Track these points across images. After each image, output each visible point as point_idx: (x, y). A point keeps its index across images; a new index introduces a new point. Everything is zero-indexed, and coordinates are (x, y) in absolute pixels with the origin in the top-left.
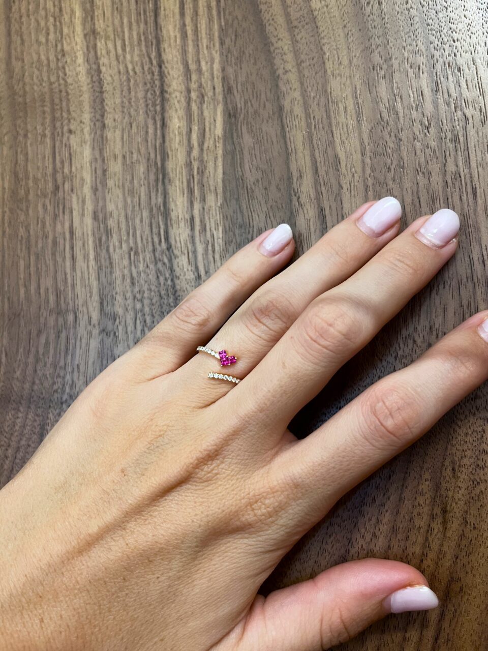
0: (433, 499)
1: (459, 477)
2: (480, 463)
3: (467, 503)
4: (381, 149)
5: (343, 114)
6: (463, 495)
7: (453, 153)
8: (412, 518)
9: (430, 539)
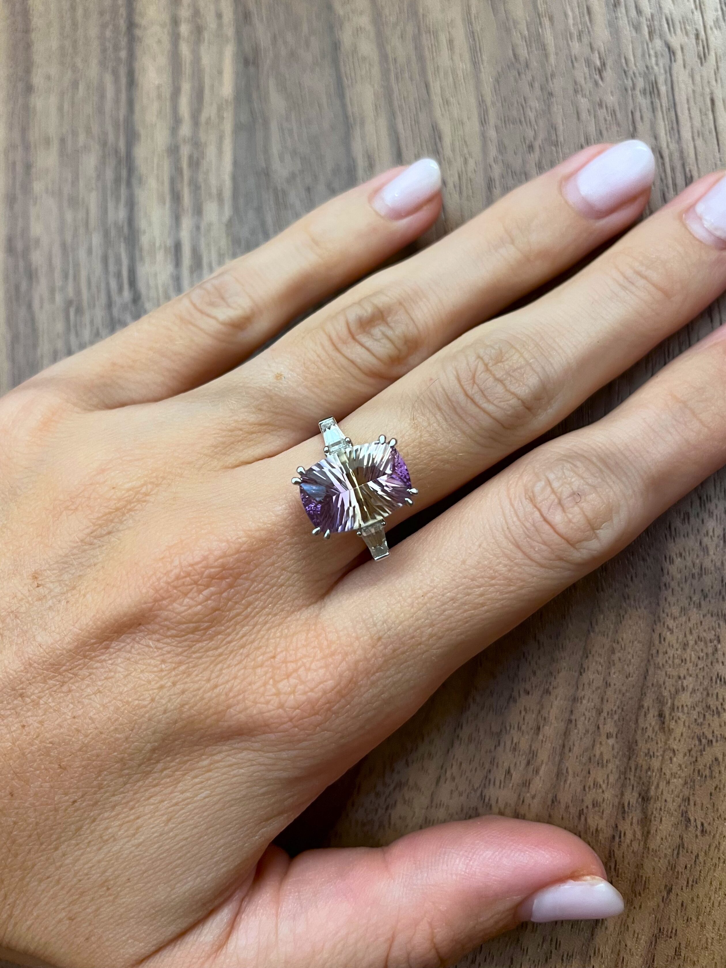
0: (624, 774)
1: (671, 731)
2: (712, 702)
3: (689, 783)
4: (515, 113)
5: (445, 52)
6: (680, 766)
7: (648, 115)
8: (581, 812)
9: (618, 853)
